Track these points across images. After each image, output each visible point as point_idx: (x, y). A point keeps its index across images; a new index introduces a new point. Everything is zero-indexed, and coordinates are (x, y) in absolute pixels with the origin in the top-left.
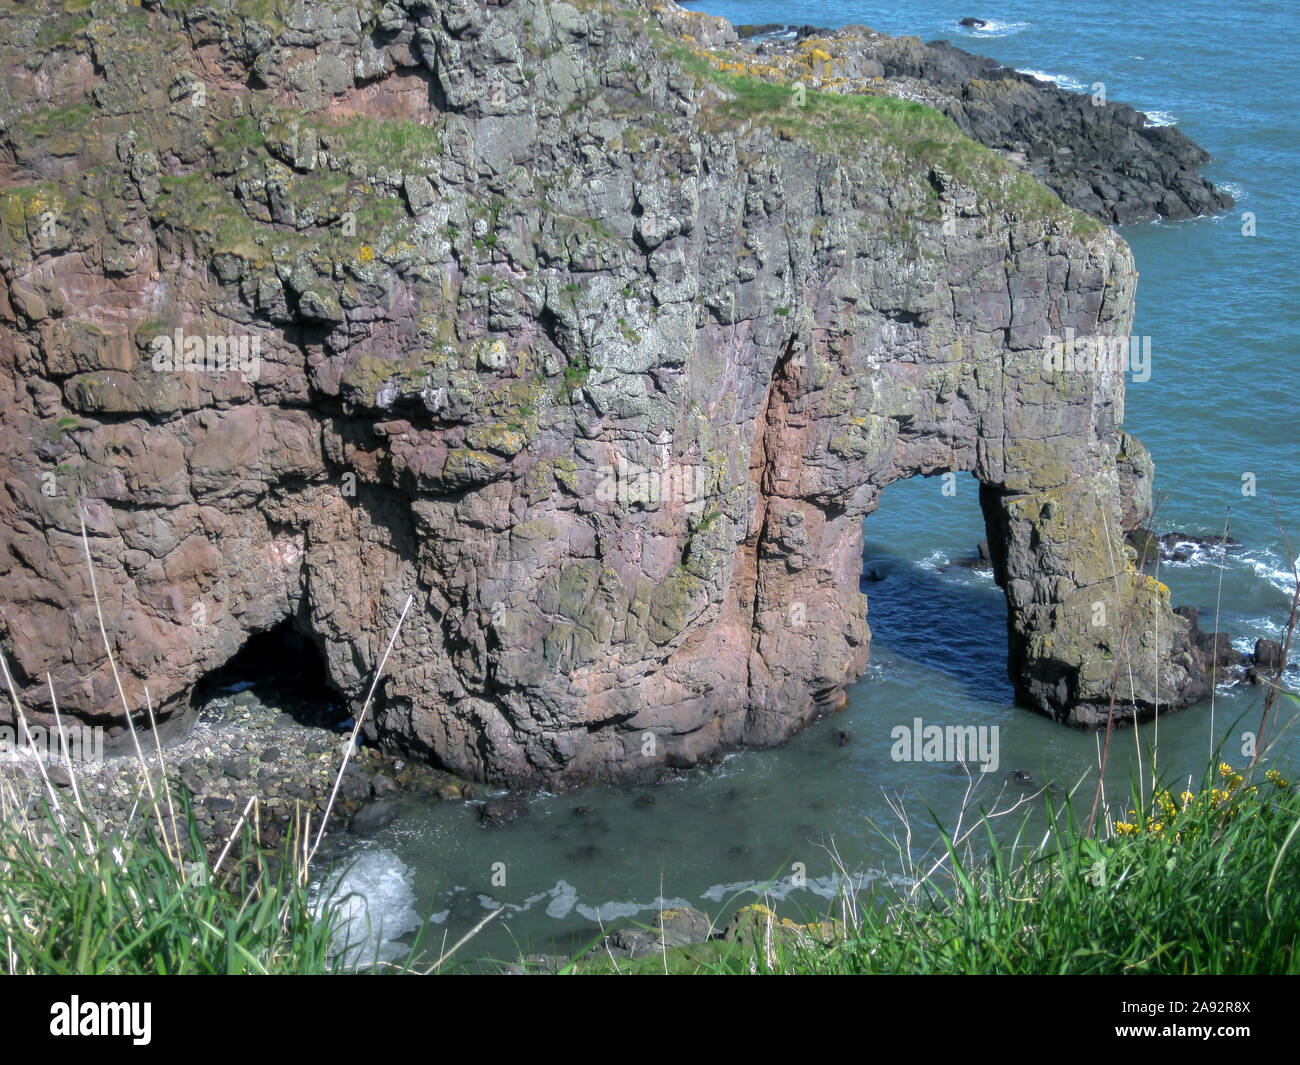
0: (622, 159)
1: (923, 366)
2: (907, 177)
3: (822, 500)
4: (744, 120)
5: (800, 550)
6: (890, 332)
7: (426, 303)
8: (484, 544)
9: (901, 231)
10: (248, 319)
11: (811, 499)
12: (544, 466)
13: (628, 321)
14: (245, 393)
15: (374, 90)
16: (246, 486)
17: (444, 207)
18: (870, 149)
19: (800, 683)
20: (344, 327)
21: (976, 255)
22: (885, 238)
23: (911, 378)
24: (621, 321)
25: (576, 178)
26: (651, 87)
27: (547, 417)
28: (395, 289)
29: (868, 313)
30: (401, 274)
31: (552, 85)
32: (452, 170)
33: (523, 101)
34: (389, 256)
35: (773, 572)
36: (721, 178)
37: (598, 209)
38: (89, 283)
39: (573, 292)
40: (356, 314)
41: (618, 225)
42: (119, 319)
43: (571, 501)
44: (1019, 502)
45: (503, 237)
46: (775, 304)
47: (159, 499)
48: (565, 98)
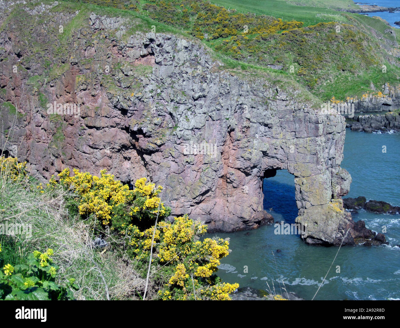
0: (191, 77)
1: (272, 139)
2: (269, 89)
3: (242, 170)
4: (223, 70)
5: (235, 182)
6: (262, 129)
7: (146, 108)
8: (156, 167)
9: (265, 103)
10: (113, 108)
11: (239, 169)
12: (167, 149)
13: (188, 117)
14: (115, 125)
15: (145, 58)
16: (115, 147)
17: (151, 85)
18: (259, 81)
19: (236, 217)
20: (129, 111)
21: (285, 111)
22: (260, 104)
23: (268, 141)
24: (186, 117)
25: (181, 81)
26: (201, 61)
27: (168, 138)
28: (139, 104)
29: (255, 123)
30: (140, 100)
31: (179, 59)
32: (154, 77)
33: (171, 62)
34: (137, 96)
35: (230, 187)
36: (215, 84)
37: (185, 89)
38: (89, 97)
39: (176, 108)
40: (131, 108)
41: (189, 93)
42: (93, 106)
43: (174, 159)
44: (297, 179)
45: (163, 94)
46: (226, 117)
47: (97, 147)
48: (181, 62)
